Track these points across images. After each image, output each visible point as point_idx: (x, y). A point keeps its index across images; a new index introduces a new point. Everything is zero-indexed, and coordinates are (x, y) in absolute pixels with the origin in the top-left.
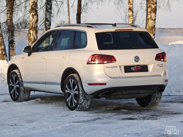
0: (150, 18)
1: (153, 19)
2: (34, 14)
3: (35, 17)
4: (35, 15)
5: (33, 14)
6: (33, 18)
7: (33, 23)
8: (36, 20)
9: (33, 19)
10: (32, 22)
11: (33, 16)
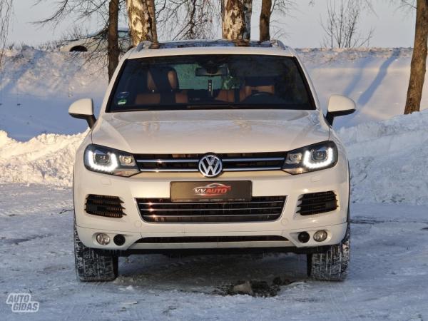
2: (236, 12)
3: (239, 20)
4: (238, 15)
5: (233, 14)
6: (234, 23)
7: (233, 34)
8: (239, 28)
9: (235, 26)
10: (231, 32)
11: (233, 17)
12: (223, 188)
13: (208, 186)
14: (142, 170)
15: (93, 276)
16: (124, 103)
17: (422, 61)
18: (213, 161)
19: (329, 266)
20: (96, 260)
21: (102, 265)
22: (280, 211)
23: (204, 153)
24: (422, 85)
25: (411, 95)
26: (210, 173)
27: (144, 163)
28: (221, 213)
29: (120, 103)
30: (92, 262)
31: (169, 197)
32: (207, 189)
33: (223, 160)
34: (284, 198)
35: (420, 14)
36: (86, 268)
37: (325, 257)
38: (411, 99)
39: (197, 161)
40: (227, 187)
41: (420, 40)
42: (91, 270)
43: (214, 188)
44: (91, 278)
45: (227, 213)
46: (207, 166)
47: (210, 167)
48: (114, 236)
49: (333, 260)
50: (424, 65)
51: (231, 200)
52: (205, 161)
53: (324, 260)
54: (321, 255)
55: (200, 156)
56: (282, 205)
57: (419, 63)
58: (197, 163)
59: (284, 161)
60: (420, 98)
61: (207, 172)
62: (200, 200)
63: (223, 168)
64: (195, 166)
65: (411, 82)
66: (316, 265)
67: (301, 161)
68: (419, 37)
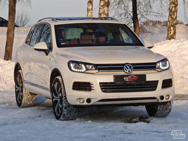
0: (103, 13)
1: (106, 13)
12: (135, 77)
13: (129, 77)
14: (100, 71)
15: (68, 117)
16: (64, 44)
17: (13, 32)
18: (129, 66)
19: (164, 111)
20: (71, 110)
21: (74, 113)
22: (156, 87)
23: (125, 63)
24: (13, 44)
25: (8, 49)
26: (129, 71)
27: (101, 68)
28: (134, 88)
29: (62, 44)
30: (70, 112)
31: (113, 81)
32: (129, 78)
33: (133, 66)
34: (157, 81)
35: (11, 8)
36: (67, 114)
37: (163, 107)
38: (8, 51)
39: (123, 66)
40: (137, 77)
41: (11, 21)
42: (68, 115)
43: (132, 78)
44: (67, 119)
45: (136, 88)
46: (127, 68)
47: (129, 69)
48: (86, 99)
49: (166, 108)
50: (13, 34)
51: (139, 82)
52: (126, 66)
53: (163, 108)
54: (162, 106)
55: (124, 65)
56: (157, 84)
57: (11, 33)
58: (123, 67)
59: (156, 66)
60: (12, 50)
61: (128, 71)
62: (127, 83)
63: (134, 69)
64: (122, 69)
65: (7, 43)
66: (159, 110)
67: (159, 66)
68: (11, 20)
